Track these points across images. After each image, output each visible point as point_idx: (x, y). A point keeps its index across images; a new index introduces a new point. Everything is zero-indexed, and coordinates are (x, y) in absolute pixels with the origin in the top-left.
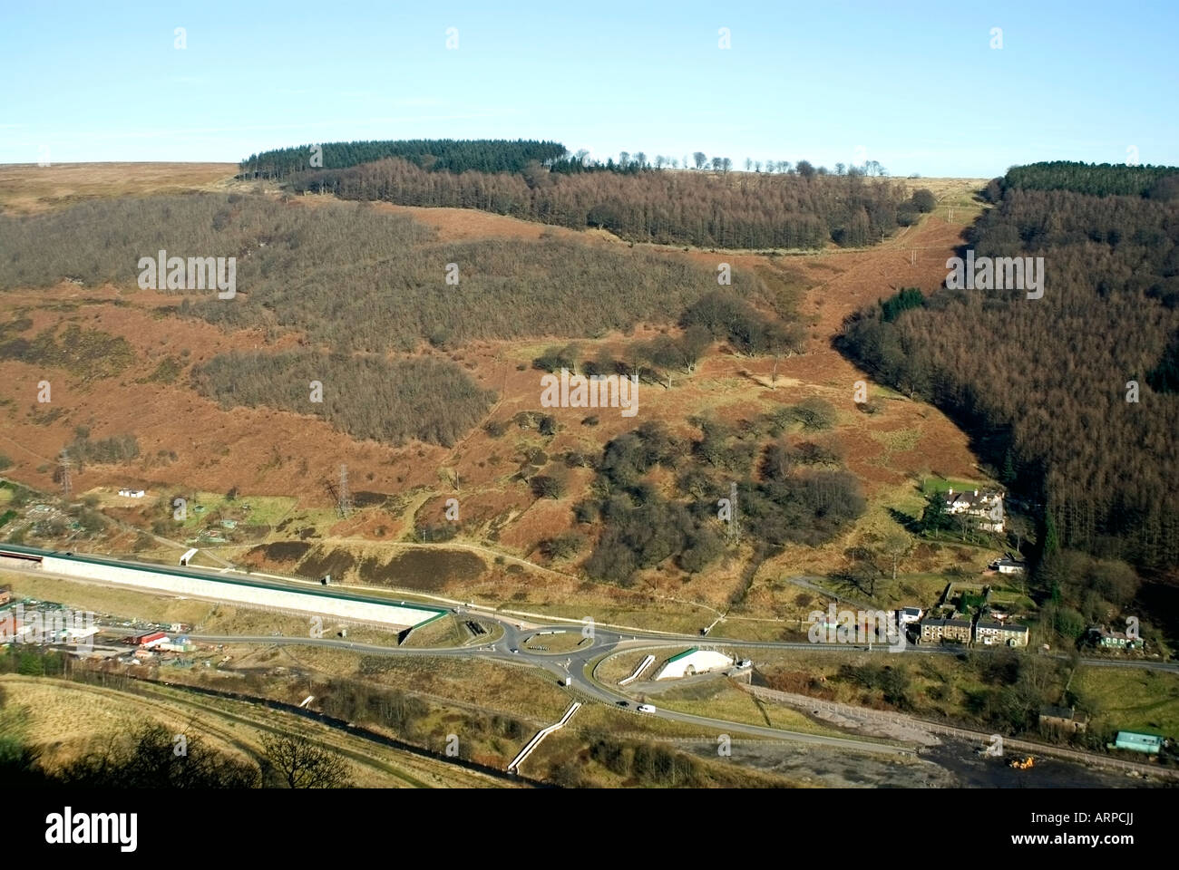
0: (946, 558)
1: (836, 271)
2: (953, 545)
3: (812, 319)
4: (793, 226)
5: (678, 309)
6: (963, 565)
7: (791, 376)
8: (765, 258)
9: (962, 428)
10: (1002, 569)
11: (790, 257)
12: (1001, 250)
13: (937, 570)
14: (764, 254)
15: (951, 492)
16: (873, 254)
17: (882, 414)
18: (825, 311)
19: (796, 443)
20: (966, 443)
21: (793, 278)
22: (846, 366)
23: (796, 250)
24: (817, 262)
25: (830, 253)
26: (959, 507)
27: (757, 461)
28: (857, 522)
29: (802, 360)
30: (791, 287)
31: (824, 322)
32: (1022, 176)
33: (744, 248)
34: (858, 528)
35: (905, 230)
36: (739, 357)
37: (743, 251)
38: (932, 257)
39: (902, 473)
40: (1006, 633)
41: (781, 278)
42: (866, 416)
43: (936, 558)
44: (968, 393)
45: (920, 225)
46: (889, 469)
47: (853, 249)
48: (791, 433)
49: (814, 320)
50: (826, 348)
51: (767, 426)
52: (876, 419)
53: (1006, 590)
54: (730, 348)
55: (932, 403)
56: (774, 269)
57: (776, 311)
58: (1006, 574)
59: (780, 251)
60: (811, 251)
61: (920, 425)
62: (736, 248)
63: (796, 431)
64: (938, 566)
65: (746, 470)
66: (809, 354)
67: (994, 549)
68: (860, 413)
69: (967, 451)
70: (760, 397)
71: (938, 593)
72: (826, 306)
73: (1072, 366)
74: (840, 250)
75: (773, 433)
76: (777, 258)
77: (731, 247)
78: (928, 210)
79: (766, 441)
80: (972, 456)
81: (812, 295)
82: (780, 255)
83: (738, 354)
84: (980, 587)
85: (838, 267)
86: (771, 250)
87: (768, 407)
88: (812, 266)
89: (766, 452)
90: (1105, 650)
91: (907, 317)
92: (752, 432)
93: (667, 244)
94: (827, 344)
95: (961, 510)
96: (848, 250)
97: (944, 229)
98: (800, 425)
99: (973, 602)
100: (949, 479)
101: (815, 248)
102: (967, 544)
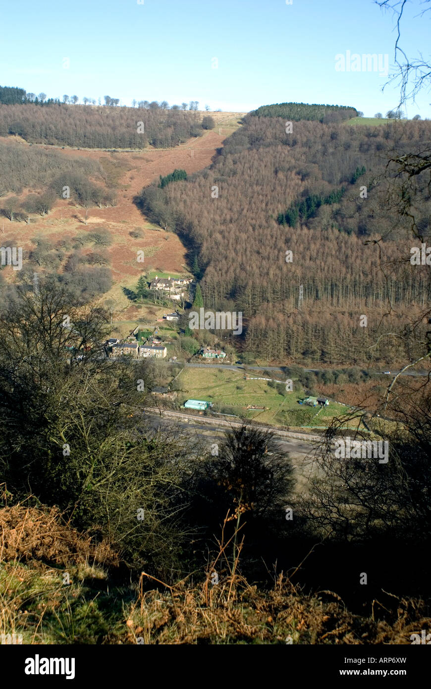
0: (143, 312)
1: (148, 161)
2: (149, 306)
3: (125, 187)
4: (127, 136)
5: (49, 180)
6: (149, 317)
7: (102, 218)
8: (109, 153)
9: (185, 245)
10: (168, 318)
11: (123, 153)
12: (235, 149)
13: (135, 319)
14: (109, 151)
15: (157, 278)
16: (172, 152)
17: (143, 238)
18: (133, 183)
19: (88, 253)
20: (184, 254)
21: (123, 164)
22: (137, 212)
23: (129, 149)
24: (138, 156)
25: (148, 151)
26: (160, 286)
27: (64, 263)
28: (104, 295)
29: (114, 209)
30: (118, 169)
31: (132, 189)
32: (264, 110)
33: (98, 147)
34: (104, 297)
35: (193, 139)
36: (78, 207)
37: (97, 149)
38: (203, 154)
39: (140, 269)
40: (154, 351)
41: (114, 164)
42: (133, 239)
43: (137, 313)
44: (190, 226)
45: (204, 136)
46: (134, 267)
47: (161, 149)
48: (86, 248)
49: (126, 188)
50: (129, 203)
51: (73, 244)
52: (139, 240)
53: (166, 329)
54: (74, 202)
55: (175, 232)
56: (111, 160)
57: (106, 183)
58: (170, 321)
59: (119, 150)
60: (137, 150)
61: (162, 243)
62: (93, 148)
63: (90, 246)
64: (136, 317)
65: (57, 267)
66: (118, 206)
67: (170, 308)
68: (130, 238)
69: (182, 258)
70: (77, 228)
71: (130, 331)
72: (135, 180)
73: (245, 211)
74: (153, 150)
75: (76, 247)
76: (116, 153)
77: (90, 147)
78: (210, 129)
79: (72, 251)
80: (184, 261)
81: (129, 174)
82: (118, 152)
83: (77, 206)
84: (154, 327)
85: (149, 159)
86: (113, 149)
87: (78, 233)
88: (135, 158)
89: (69, 258)
90: (204, 359)
91: (172, 185)
92: (65, 247)
93: (52, 144)
94: (131, 201)
95: (161, 288)
96: (159, 149)
97: (215, 138)
98: (93, 243)
99: (146, 335)
100: (165, 272)
101: (140, 148)
102: (156, 305)
